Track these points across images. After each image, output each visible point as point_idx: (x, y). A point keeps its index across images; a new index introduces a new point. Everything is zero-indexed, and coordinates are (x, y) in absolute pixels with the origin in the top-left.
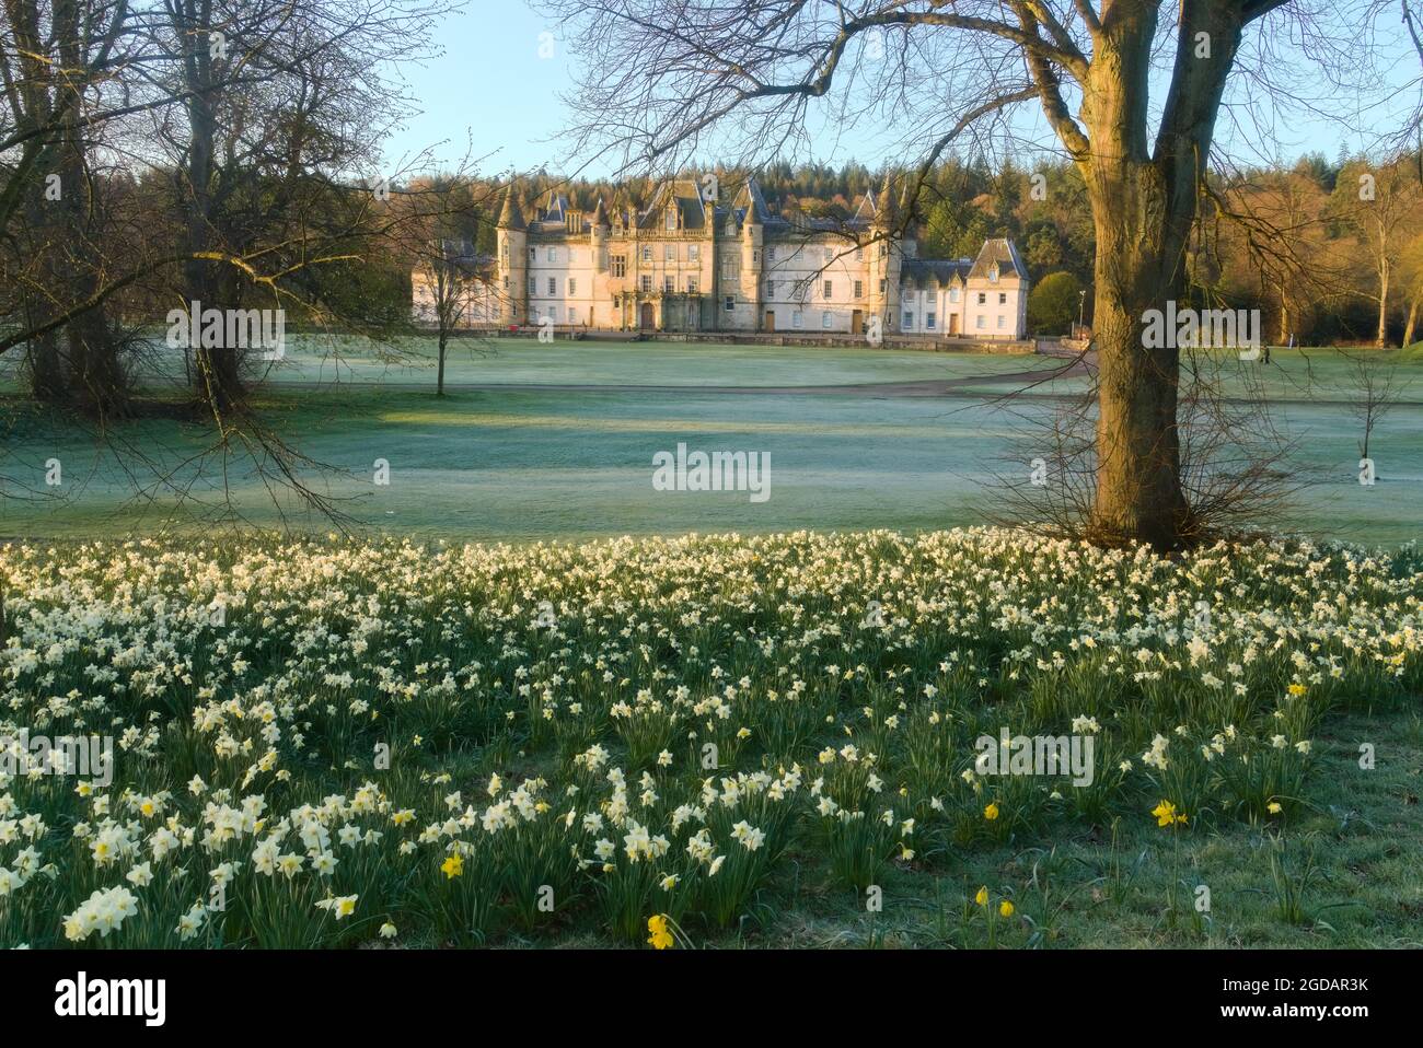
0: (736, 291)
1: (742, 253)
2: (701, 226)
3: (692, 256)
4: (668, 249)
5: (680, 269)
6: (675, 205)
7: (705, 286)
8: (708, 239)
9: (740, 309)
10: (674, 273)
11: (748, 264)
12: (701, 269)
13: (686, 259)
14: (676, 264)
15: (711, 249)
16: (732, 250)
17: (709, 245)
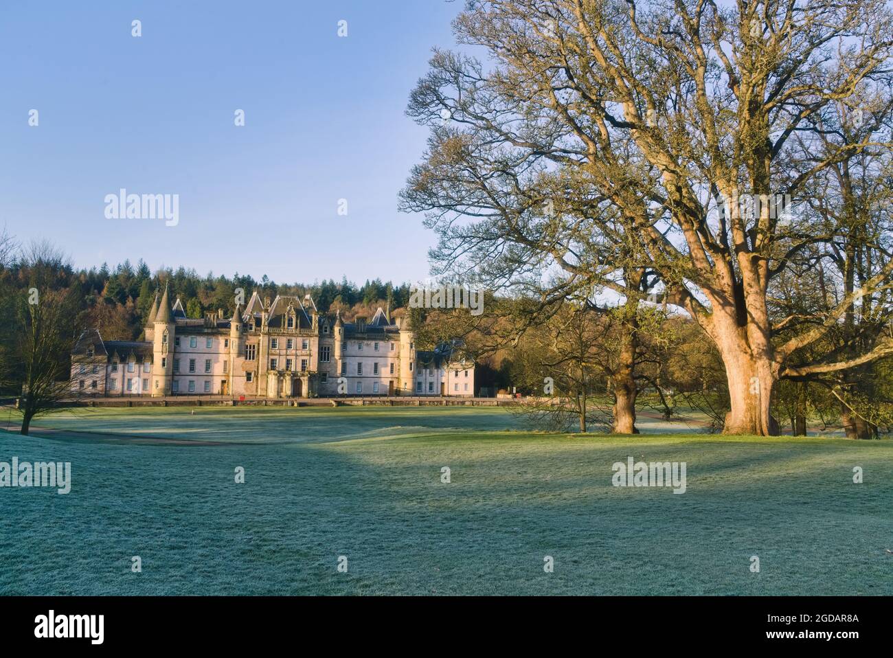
0: (329, 369)
1: (333, 345)
2: (309, 327)
3: (304, 346)
4: (289, 341)
5: (296, 355)
6: (294, 313)
7: (313, 366)
8: (316, 336)
9: (331, 381)
10: (293, 358)
11: (337, 352)
12: (310, 355)
13: (301, 348)
14: (294, 352)
15: (317, 342)
16: (327, 343)
17: (316, 339)
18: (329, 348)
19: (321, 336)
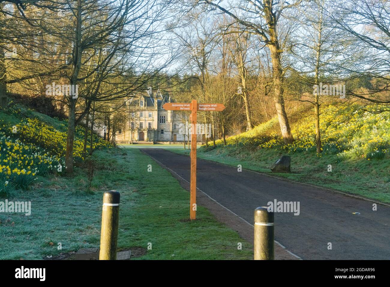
0: (165, 128)
1: (167, 115)
2: (153, 105)
3: (150, 116)
4: (141, 114)
5: (145, 120)
6: (143, 98)
7: (155, 126)
8: (156, 110)
9: (166, 134)
10: (143, 122)
11: (169, 119)
12: (153, 120)
13: (148, 116)
14: (144, 119)
15: (157, 114)
16: (163, 114)
17: (156, 112)
18: (164, 117)
19: (159, 110)
